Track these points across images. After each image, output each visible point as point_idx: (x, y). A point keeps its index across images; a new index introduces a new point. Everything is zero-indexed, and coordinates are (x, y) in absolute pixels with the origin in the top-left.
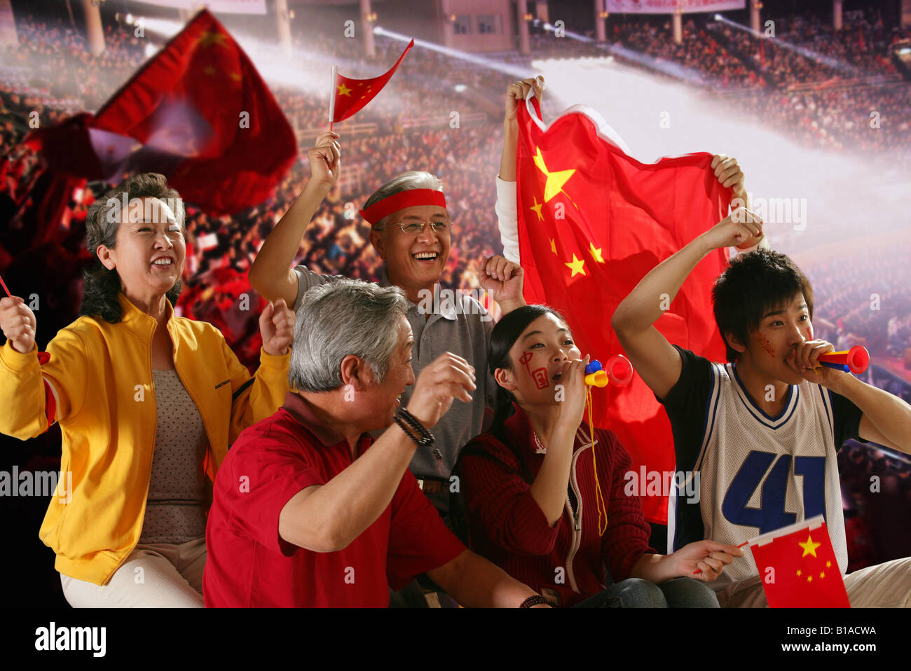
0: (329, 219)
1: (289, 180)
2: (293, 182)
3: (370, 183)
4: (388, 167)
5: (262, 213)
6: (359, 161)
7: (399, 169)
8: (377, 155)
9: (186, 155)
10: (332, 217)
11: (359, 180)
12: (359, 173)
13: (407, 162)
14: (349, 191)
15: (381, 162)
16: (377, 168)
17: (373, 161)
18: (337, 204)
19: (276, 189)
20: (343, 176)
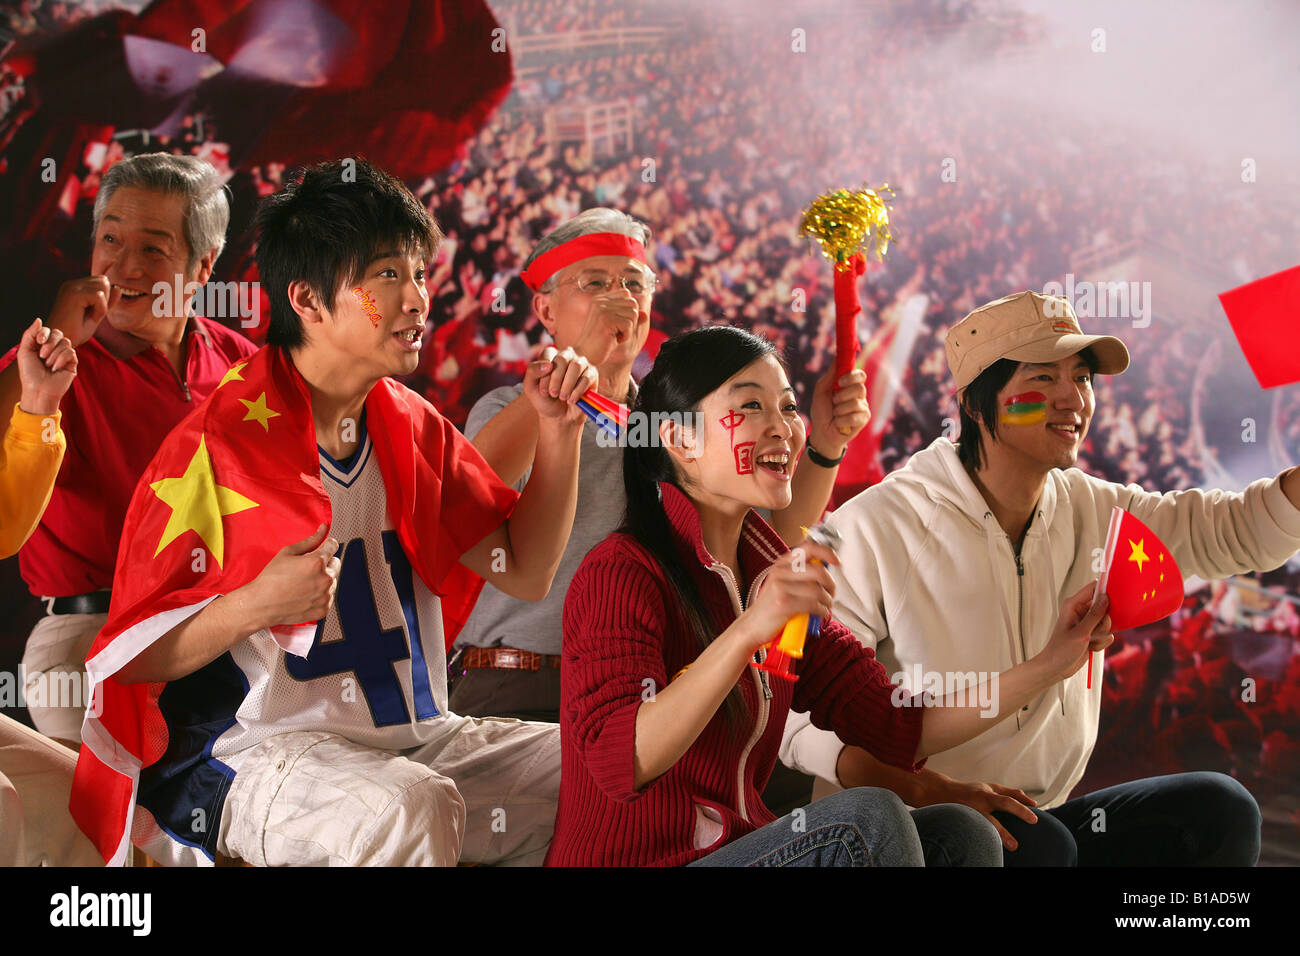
0: (568, 199)
1: (496, 128)
2: (502, 131)
3: (651, 135)
4: (684, 109)
5: (440, 189)
6: (630, 95)
7: (707, 111)
8: (665, 86)
9: (304, 83)
10: (576, 196)
11: (628, 129)
12: (628, 116)
13: (721, 98)
14: (609, 149)
15: (671, 98)
16: (665, 108)
17: (657, 95)
18: (585, 173)
19: (471, 143)
20: (599, 121)
